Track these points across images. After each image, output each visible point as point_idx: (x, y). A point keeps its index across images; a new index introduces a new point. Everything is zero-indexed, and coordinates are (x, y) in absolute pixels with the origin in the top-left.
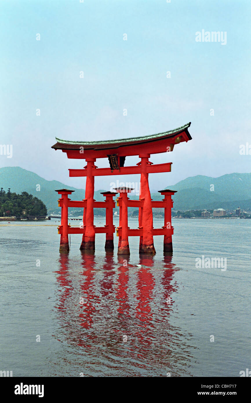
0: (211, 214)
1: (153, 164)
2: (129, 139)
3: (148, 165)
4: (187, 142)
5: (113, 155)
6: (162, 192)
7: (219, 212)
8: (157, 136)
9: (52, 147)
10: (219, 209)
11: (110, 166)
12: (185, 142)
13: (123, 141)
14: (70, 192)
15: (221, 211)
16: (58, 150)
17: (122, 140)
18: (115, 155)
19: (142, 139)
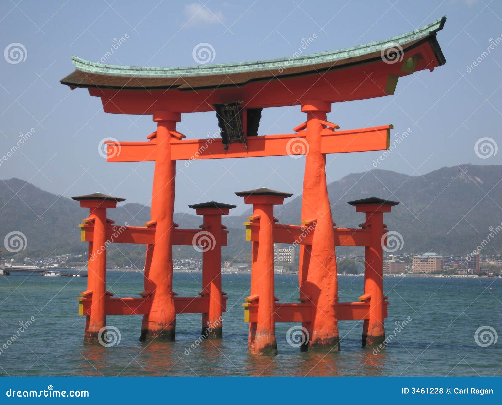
0: (406, 267)
1: (338, 128)
2: (275, 62)
3: (324, 132)
4: (431, 71)
5: (230, 105)
6: (360, 205)
7: (426, 261)
8: (350, 53)
9: (63, 82)
10: (427, 254)
11: (222, 134)
12: (428, 70)
13: (256, 66)
14: (112, 202)
15: (432, 258)
16: (78, 89)
17: (256, 64)
18: (234, 104)
19: (309, 60)
